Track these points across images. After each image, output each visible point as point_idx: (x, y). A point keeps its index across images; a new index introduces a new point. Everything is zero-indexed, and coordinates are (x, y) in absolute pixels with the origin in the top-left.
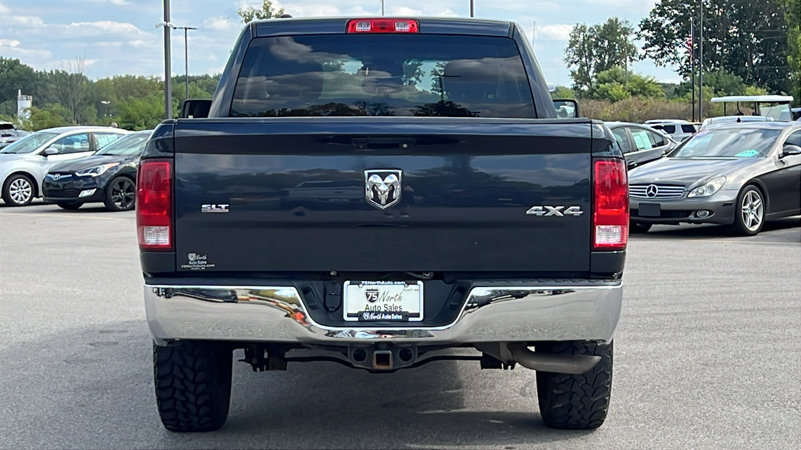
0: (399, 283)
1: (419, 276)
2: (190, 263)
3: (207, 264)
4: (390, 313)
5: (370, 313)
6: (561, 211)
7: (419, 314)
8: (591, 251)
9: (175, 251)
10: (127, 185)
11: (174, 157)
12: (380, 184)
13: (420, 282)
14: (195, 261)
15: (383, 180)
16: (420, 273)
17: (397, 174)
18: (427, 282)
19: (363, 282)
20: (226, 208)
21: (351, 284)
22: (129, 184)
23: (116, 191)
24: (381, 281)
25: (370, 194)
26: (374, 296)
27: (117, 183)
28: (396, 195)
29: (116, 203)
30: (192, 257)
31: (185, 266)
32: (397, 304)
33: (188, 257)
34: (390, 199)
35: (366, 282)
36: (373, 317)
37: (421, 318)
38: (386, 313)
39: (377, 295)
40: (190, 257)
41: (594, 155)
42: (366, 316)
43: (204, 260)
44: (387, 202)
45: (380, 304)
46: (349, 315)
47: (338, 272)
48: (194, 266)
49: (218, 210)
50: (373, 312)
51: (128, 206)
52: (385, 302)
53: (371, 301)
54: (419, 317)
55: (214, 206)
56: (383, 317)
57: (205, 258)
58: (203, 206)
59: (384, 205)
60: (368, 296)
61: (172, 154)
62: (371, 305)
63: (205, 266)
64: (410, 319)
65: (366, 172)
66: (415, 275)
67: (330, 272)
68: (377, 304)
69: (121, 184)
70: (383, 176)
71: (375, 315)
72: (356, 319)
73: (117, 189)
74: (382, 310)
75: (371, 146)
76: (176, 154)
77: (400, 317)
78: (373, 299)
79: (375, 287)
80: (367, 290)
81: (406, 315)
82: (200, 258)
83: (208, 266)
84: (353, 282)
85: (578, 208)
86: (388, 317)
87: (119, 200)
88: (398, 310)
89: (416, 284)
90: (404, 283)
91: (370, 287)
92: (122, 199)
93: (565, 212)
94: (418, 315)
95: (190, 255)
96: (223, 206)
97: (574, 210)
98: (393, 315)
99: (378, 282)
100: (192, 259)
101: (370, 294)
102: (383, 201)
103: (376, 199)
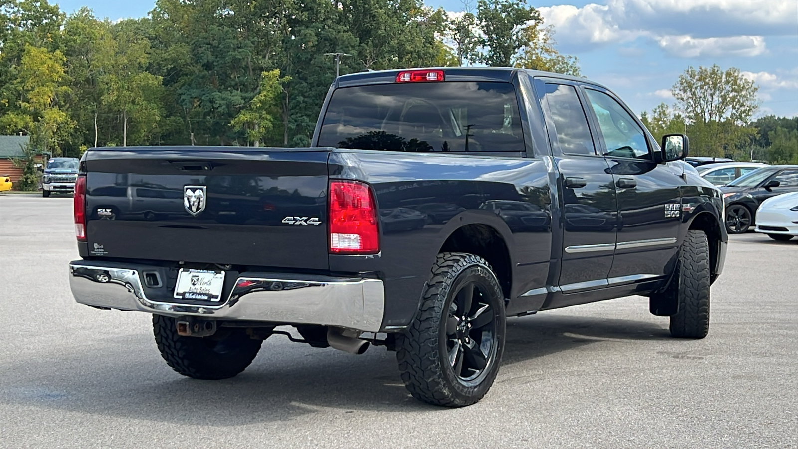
0: (211, 272)
1: (223, 268)
3: (104, 251)
4: (202, 294)
5: (190, 293)
6: (306, 221)
8: (329, 254)
9: (87, 241)
10: (741, 212)
12: (191, 196)
13: (223, 272)
14: (98, 249)
15: (195, 193)
16: (224, 265)
17: (202, 189)
18: (227, 273)
19: (190, 270)
20: (110, 211)
21: (183, 271)
22: (743, 211)
23: (731, 217)
24: (204, 270)
25: (186, 203)
26: (195, 281)
27: (732, 210)
28: (203, 205)
29: (732, 228)
31: (94, 253)
32: (208, 287)
33: (94, 247)
34: (198, 208)
35: (192, 270)
36: (191, 297)
37: (219, 300)
38: (200, 294)
39: (198, 280)
41: (330, 177)
42: (187, 296)
44: (197, 210)
45: (198, 288)
46: (177, 294)
47: (185, 262)
48: (97, 252)
49: (106, 213)
50: (192, 293)
51: (742, 230)
52: (201, 286)
53: (194, 285)
55: (104, 210)
56: (197, 297)
57: (103, 247)
58: (99, 210)
59: (195, 212)
60: (192, 280)
61: (86, 173)
62: (193, 287)
64: (213, 300)
65: (184, 187)
66: (220, 266)
67: (179, 262)
68: (196, 287)
69: (736, 211)
70: (194, 190)
71: (193, 295)
72: (180, 297)
73: (732, 215)
74: (198, 292)
75: (186, 168)
77: (206, 298)
78: (195, 283)
79: (196, 274)
80: (192, 276)
81: (210, 297)
82: (100, 247)
84: (185, 269)
85: (317, 219)
86: (199, 297)
87: (734, 225)
88: (206, 292)
89: (221, 273)
90: (214, 272)
91: (194, 274)
92: (736, 224)
93: (308, 222)
94: (217, 297)
95: (95, 244)
96: (108, 210)
97: (315, 221)
98: (203, 296)
99: (199, 271)
100: (96, 248)
101: (195, 279)
102: (194, 208)
103: (190, 207)
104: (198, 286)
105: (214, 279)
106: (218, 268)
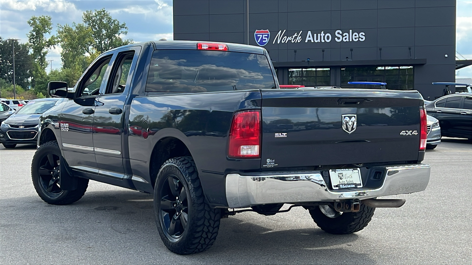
1: (358, 166)
2: (267, 164)
3: (275, 164)
4: (350, 184)
5: (342, 184)
6: (411, 133)
7: (361, 184)
8: (419, 151)
9: (261, 158)
11: (261, 109)
13: (358, 169)
14: (270, 163)
15: (350, 119)
16: (358, 164)
17: (355, 117)
18: (361, 168)
19: (337, 170)
20: (286, 135)
21: (332, 171)
24: (345, 169)
25: (344, 127)
26: (341, 176)
28: (355, 126)
30: (268, 160)
31: (265, 166)
32: (351, 180)
33: (266, 161)
34: (352, 129)
35: (338, 170)
38: (348, 184)
39: (343, 176)
40: (267, 161)
42: (341, 186)
43: (273, 162)
45: (344, 181)
46: (334, 186)
48: (269, 165)
49: (282, 136)
50: (344, 184)
52: (346, 179)
53: (341, 179)
54: (361, 185)
55: (280, 134)
56: (348, 186)
57: (274, 161)
58: (276, 134)
59: (350, 132)
60: (339, 176)
61: (260, 108)
62: (341, 181)
63: (273, 165)
64: (358, 187)
65: (343, 116)
66: (357, 165)
67: (319, 166)
70: (350, 117)
71: (345, 186)
72: (337, 188)
74: (346, 183)
76: (262, 107)
77: (354, 186)
78: (342, 178)
79: (341, 172)
80: (339, 174)
81: (356, 185)
82: (272, 161)
83: (275, 165)
85: (416, 131)
86: (349, 186)
88: (352, 182)
89: (357, 170)
90: (352, 169)
91: (339, 172)
95: (268, 159)
96: (285, 134)
97: (415, 133)
98: (351, 185)
99: (343, 170)
100: (268, 162)
101: (340, 175)
102: (350, 130)
103: (347, 129)
104: (344, 180)
105: (353, 174)
106: (356, 166)
